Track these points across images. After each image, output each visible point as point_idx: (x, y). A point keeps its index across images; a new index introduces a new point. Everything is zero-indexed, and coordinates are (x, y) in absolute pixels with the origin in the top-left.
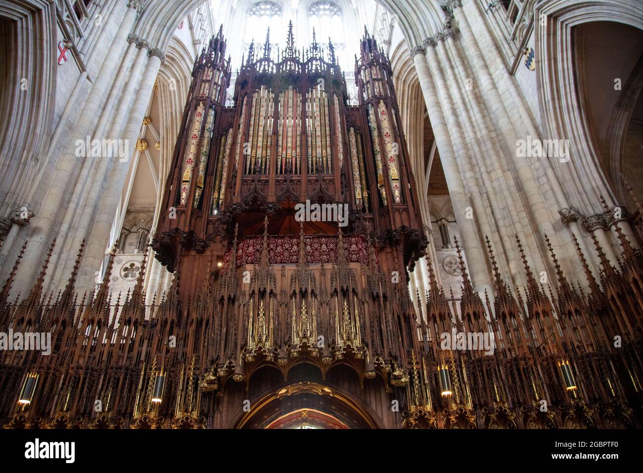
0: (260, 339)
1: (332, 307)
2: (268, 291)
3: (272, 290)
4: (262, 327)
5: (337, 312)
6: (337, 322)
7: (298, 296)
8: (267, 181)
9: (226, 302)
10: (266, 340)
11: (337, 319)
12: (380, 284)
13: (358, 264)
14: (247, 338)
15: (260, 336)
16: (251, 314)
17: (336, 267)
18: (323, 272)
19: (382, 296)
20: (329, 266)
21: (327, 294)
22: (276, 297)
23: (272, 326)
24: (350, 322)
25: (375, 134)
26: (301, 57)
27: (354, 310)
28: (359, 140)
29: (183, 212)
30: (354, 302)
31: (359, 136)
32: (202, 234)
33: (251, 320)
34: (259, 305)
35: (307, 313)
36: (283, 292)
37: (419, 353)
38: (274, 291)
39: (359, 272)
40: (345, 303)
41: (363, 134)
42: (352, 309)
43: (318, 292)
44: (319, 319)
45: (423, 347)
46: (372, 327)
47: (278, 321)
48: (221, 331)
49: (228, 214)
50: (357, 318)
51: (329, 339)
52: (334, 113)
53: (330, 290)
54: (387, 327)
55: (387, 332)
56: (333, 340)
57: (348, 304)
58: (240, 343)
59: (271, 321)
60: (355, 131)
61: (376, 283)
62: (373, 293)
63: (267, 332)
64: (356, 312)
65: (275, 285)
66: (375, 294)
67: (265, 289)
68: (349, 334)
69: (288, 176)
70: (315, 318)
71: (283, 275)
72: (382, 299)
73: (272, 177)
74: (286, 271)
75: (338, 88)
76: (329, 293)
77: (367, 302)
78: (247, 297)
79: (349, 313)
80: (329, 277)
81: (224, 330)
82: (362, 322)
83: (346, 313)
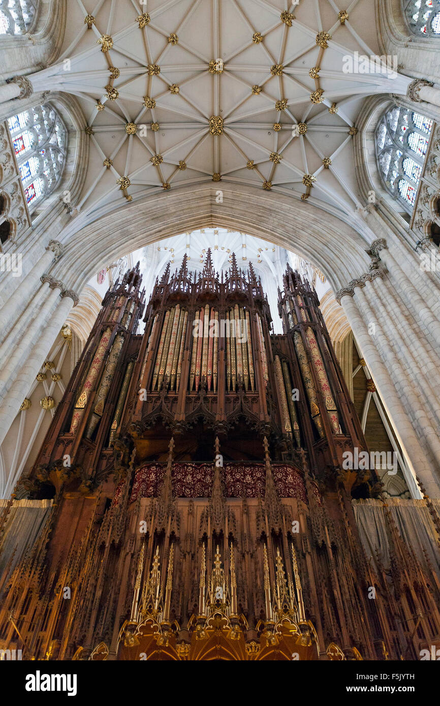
0: (150, 607)
1: (259, 559)
2: (168, 534)
3: (173, 532)
4: (155, 587)
5: (266, 566)
6: (267, 582)
7: (209, 541)
8: (176, 399)
9: (107, 551)
10: (159, 608)
11: (267, 577)
12: (326, 528)
13: (293, 500)
14: (130, 606)
15: (151, 601)
16: (141, 566)
17: (263, 503)
18: (246, 511)
19: (330, 545)
20: (253, 503)
21: (251, 540)
22: (178, 544)
23: (169, 586)
24: (287, 583)
25: (304, 361)
26: (220, 278)
27: (292, 563)
28: (286, 368)
29: (71, 441)
30: (290, 551)
31: (285, 365)
32: (91, 470)
33: (139, 576)
34: (154, 553)
35: (222, 566)
36: (189, 537)
37: (392, 648)
38: (177, 534)
39: (295, 510)
40: (278, 553)
41: (290, 362)
42: (288, 561)
43: (237, 537)
44: (240, 577)
45: (397, 639)
46: (319, 593)
47: (180, 578)
48: (94, 594)
49: (125, 438)
50: (297, 576)
51: (256, 610)
52: (257, 332)
53: (255, 535)
54: (341, 594)
55: (343, 602)
56: (262, 611)
57: (282, 554)
58: (120, 612)
59: (170, 577)
60: (281, 360)
61: (320, 526)
62: (317, 542)
63: (162, 595)
64: (295, 567)
65: (178, 525)
66: (320, 542)
67: (164, 530)
68: (285, 601)
69: (202, 393)
70: (233, 574)
71: (191, 513)
72: (330, 551)
73: (182, 394)
74: (195, 507)
75: (261, 308)
76: (255, 539)
77: (309, 553)
78: (139, 543)
79: (284, 569)
80: (253, 516)
81: (99, 593)
82: (304, 584)
83: (280, 568)
